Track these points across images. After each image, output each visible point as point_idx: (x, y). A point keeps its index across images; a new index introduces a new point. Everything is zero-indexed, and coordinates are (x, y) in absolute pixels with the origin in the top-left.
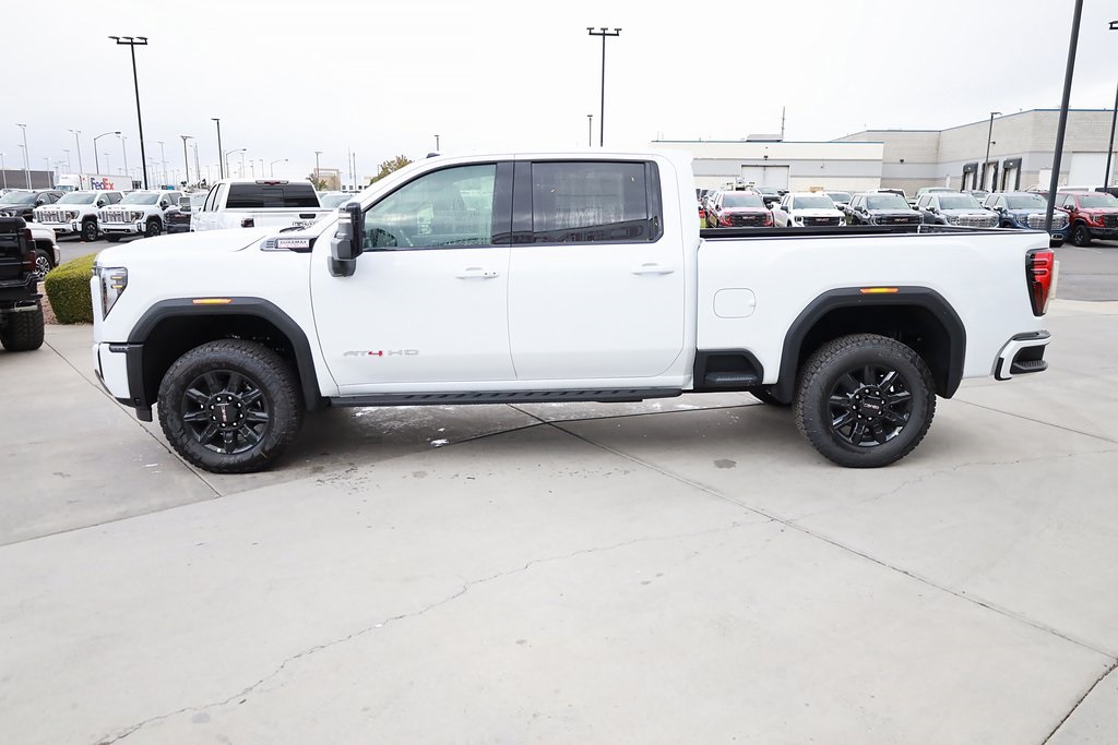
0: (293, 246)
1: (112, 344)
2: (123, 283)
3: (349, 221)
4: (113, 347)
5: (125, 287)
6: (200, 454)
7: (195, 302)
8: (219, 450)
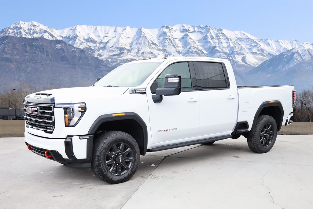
0: (141, 92)
1: (79, 136)
2: (84, 109)
3: (178, 81)
4: (81, 138)
5: (85, 111)
6: (112, 177)
7: (113, 115)
8: (116, 175)
